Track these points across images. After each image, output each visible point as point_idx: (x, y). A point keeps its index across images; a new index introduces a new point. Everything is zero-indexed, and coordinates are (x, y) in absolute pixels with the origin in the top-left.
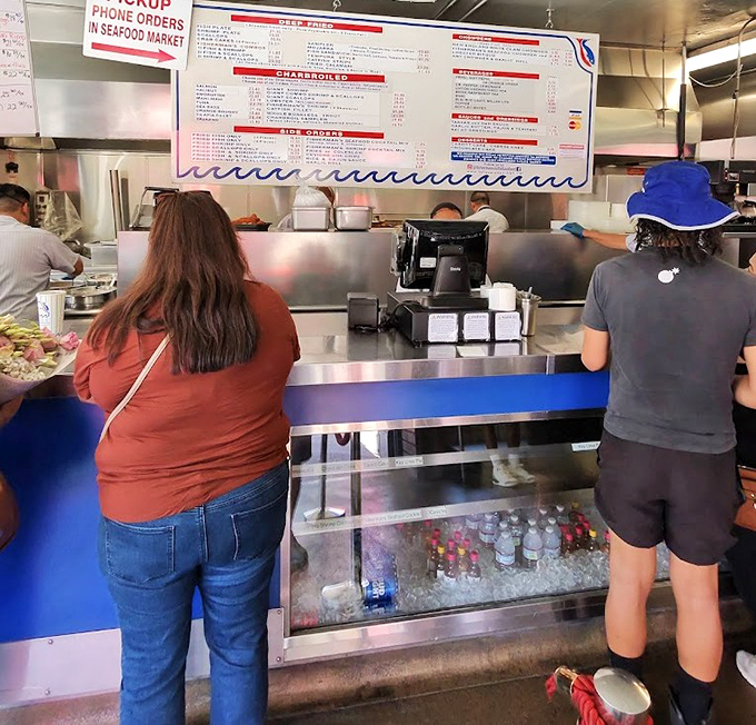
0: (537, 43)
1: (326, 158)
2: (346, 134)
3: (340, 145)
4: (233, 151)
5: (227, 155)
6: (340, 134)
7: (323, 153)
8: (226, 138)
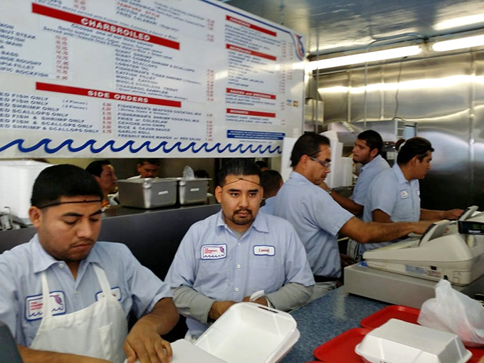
0: (274, 34)
1: (137, 127)
2: (151, 101)
3: (148, 114)
4: (39, 117)
5: (31, 120)
6: (146, 100)
7: (134, 121)
8: (30, 100)
